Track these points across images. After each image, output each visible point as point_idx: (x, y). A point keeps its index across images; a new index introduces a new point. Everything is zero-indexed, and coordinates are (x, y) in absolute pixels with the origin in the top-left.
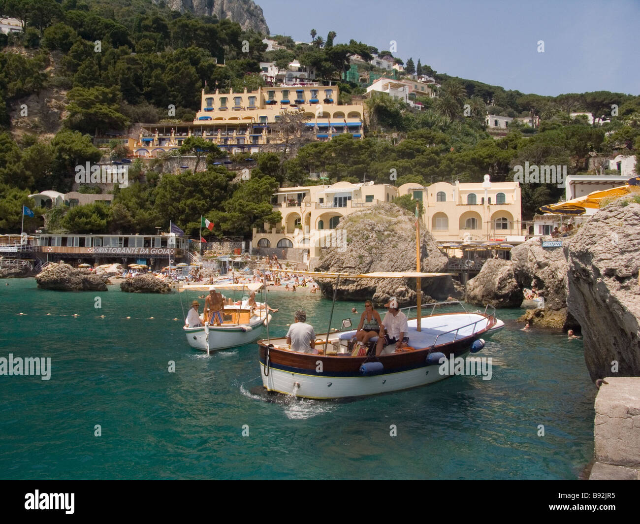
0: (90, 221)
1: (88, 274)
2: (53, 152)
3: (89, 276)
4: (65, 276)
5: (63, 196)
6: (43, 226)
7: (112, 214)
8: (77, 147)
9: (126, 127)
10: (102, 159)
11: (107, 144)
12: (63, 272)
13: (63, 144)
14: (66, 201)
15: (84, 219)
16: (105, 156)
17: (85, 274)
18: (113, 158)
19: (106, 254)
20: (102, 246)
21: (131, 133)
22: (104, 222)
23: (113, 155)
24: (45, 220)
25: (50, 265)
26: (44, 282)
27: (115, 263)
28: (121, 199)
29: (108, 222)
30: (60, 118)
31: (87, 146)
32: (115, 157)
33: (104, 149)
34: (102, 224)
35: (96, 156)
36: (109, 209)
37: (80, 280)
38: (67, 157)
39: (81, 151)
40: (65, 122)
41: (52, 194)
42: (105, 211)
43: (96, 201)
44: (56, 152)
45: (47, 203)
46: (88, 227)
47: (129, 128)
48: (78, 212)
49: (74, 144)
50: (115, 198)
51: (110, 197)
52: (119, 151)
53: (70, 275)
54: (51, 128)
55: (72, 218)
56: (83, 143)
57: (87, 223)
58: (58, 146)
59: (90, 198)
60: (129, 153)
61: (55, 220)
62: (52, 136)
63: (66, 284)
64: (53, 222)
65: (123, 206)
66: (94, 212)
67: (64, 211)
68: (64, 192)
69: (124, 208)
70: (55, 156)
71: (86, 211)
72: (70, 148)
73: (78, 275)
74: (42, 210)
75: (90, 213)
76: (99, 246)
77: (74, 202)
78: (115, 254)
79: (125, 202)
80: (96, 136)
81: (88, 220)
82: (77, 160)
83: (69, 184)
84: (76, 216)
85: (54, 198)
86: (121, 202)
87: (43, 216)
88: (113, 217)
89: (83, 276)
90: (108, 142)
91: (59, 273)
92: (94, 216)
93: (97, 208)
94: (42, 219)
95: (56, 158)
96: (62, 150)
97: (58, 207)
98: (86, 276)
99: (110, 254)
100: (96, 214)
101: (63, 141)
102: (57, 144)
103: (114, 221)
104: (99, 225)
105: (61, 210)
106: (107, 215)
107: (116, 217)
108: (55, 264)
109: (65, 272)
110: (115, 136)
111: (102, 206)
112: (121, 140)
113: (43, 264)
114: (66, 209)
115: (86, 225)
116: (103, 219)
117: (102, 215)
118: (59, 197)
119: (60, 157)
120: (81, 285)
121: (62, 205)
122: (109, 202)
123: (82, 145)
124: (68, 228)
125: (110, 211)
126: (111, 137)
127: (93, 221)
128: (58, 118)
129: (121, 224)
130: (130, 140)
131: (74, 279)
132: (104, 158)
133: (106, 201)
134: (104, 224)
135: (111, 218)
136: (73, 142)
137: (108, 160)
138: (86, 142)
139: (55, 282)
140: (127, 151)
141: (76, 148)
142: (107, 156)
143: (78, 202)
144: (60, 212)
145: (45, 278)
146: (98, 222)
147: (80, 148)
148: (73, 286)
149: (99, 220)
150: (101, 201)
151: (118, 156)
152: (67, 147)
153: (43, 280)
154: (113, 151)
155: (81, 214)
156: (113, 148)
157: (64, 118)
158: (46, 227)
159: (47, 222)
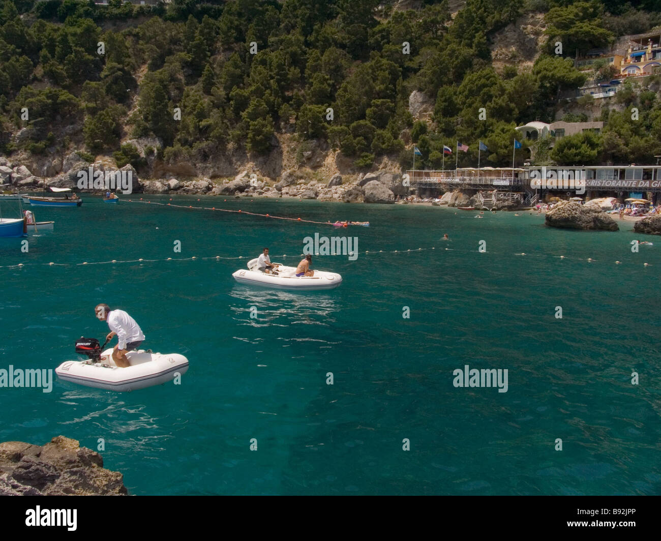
0: (580, 152)
1: (599, 212)
2: (536, 81)
3: (600, 214)
4: (576, 214)
5: (548, 126)
6: (529, 158)
7: (603, 144)
8: (559, 73)
9: (609, 43)
10: (586, 83)
11: (590, 65)
12: (573, 210)
13: (545, 72)
14: (552, 131)
15: (573, 151)
16: (589, 79)
17: (596, 212)
18: (598, 80)
19: (600, 187)
20: (595, 178)
21: (616, 49)
22: (595, 152)
23: (599, 77)
24: (532, 152)
25: (559, 203)
26: (555, 220)
27: (609, 197)
28: (611, 125)
29: (598, 152)
30: (537, 44)
31: (570, 71)
32: (600, 79)
33: (587, 71)
34: (592, 154)
35: (580, 81)
36: (599, 138)
37: (590, 219)
38: (548, 85)
39: (564, 77)
40: (543, 48)
41: (538, 125)
42: (595, 140)
43: (583, 130)
44: (538, 80)
45: (533, 134)
46: (578, 158)
47: (613, 44)
48: (567, 144)
49: (556, 70)
50: (604, 125)
51: (599, 125)
52: (605, 72)
53: (581, 213)
54: (529, 55)
55: (561, 150)
56: (565, 68)
57: (576, 155)
58: (539, 75)
59: (577, 127)
60: (616, 73)
61: (541, 152)
62: (530, 64)
63: (577, 222)
64: (539, 154)
65: (616, 134)
66: (583, 143)
67: (550, 142)
68: (548, 122)
69: (616, 136)
70: (538, 84)
71: (575, 142)
72: (553, 75)
73: (588, 213)
74: (528, 142)
75: (579, 144)
76: (591, 178)
77: (560, 132)
78: (609, 188)
79: (616, 129)
80: (576, 58)
81: (578, 151)
82: (560, 87)
83: (551, 114)
84: (565, 147)
85: (540, 130)
86: (611, 129)
87: (529, 148)
88: (604, 147)
89: (594, 214)
90: (590, 63)
91: (570, 211)
92: (584, 146)
93: (587, 138)
94: (529, 151)
95: (539, 87)
96: (544, 78)
97: (544, 138)
98: (597, 214)
99: (603, 188)
100: (585, 144)
101: (545, 69)
102: (538, 73)
103: (605, 151)
104: (589, 156)
105: (547, 141)
106: (597, 145)
107: (607, 146)
108: (565, 201)
109: (576, 209)
110: (598, 56)
111: (591, 134)
112: (606, 59)
113: (532, 197)
114: (553, 140)
115: (575, 156)
116: (593, 149)
117: (593, 145)
118: (545, 128)
119: (542, 86)
120: (592, 224)
121: (547, 136)
122: (598, 130)
123: (565, 70)
124: (555, 160)
125: (601, 140)
126: (594, 57)
127: (583, 151)
128: (534, 44)
129: (613, 153)
130: (616, 59)
131: (585, 217)
132: (587, 81)
133: (595, 129)
134: (594, 155)
135: (602, 148)
136: (555, 68)
137: (592, 84)
138: (568, 67)
139: (566, 220)
140: (614, 70)
141: (559, 75)
142: (591, 79)
143: (564, 131)
144: (546, 143)
145: (556, 215)
146: (588, 153)
147: (563, 74)
148: (583, 224)
149: (589, 150)
150: (590, 130)
151: (604, 78)
152: (550, 74)
153: (554, 217)
154: (598, 73)
155: (569, 145)
156: (597, 70)
157: (540, 44)
158: (532, 158)
159: (533, 153)
